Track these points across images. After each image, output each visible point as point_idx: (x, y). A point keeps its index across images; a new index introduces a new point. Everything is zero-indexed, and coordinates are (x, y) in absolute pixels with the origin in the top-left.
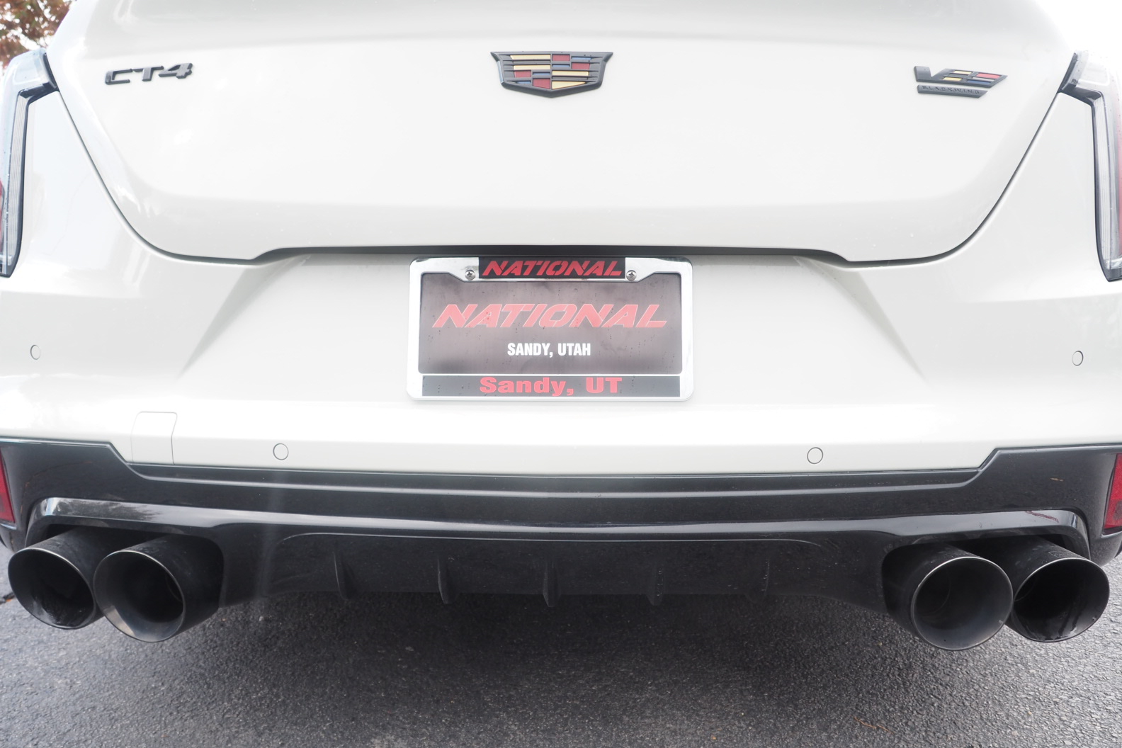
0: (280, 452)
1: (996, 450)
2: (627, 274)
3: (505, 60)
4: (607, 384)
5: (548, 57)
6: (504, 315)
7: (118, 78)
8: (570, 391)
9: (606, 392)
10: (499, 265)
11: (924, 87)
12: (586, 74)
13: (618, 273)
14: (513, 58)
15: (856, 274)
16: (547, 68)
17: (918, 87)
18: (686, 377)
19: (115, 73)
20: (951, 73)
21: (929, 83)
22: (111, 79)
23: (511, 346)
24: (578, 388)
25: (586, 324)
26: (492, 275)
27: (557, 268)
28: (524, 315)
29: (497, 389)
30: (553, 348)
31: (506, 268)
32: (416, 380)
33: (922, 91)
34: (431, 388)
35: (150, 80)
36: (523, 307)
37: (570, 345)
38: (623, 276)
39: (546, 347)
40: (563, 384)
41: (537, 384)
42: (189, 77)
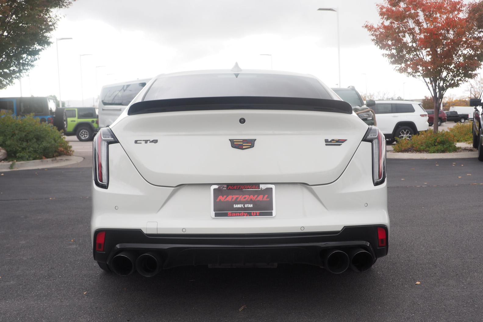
0: (184, 230)
1: (344, 227)
2: (260, 188)
3: (232, 141)
4: (256, 213)
5: (242, 141)
6: (232, 198)
7: (138, 142)
8: (248, 215)
9: (256, 215)
10: (231, 186)
11: (327, 144)
12: (251, 144)
13: (258, 188)
14: (234, 141)
15: (311, 188)
16: (242, 143)
17: (326, 144)
18: (274, 212)
19: (137, 141)
20: (333, 140)
21: (328, 143)
22: (136, 142)
23: (234, 205)
24: (250, 214)
25: (251, 200)
26: (230, 189)
27: (244, 187)
28: (237, 198)
29: (232, 215)
30: (244, 206)
31: (233, 187)
32: (213, 213)
33: (326, 145)
34: (217, 215)
35: (147, 143)
36: (237, 196)
37: (248, 205)
38: (259, 189)
39: (242, 205)
40: (246, 214)
41: (241, 214)
42: (157, 143)
